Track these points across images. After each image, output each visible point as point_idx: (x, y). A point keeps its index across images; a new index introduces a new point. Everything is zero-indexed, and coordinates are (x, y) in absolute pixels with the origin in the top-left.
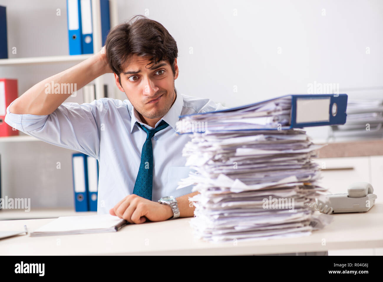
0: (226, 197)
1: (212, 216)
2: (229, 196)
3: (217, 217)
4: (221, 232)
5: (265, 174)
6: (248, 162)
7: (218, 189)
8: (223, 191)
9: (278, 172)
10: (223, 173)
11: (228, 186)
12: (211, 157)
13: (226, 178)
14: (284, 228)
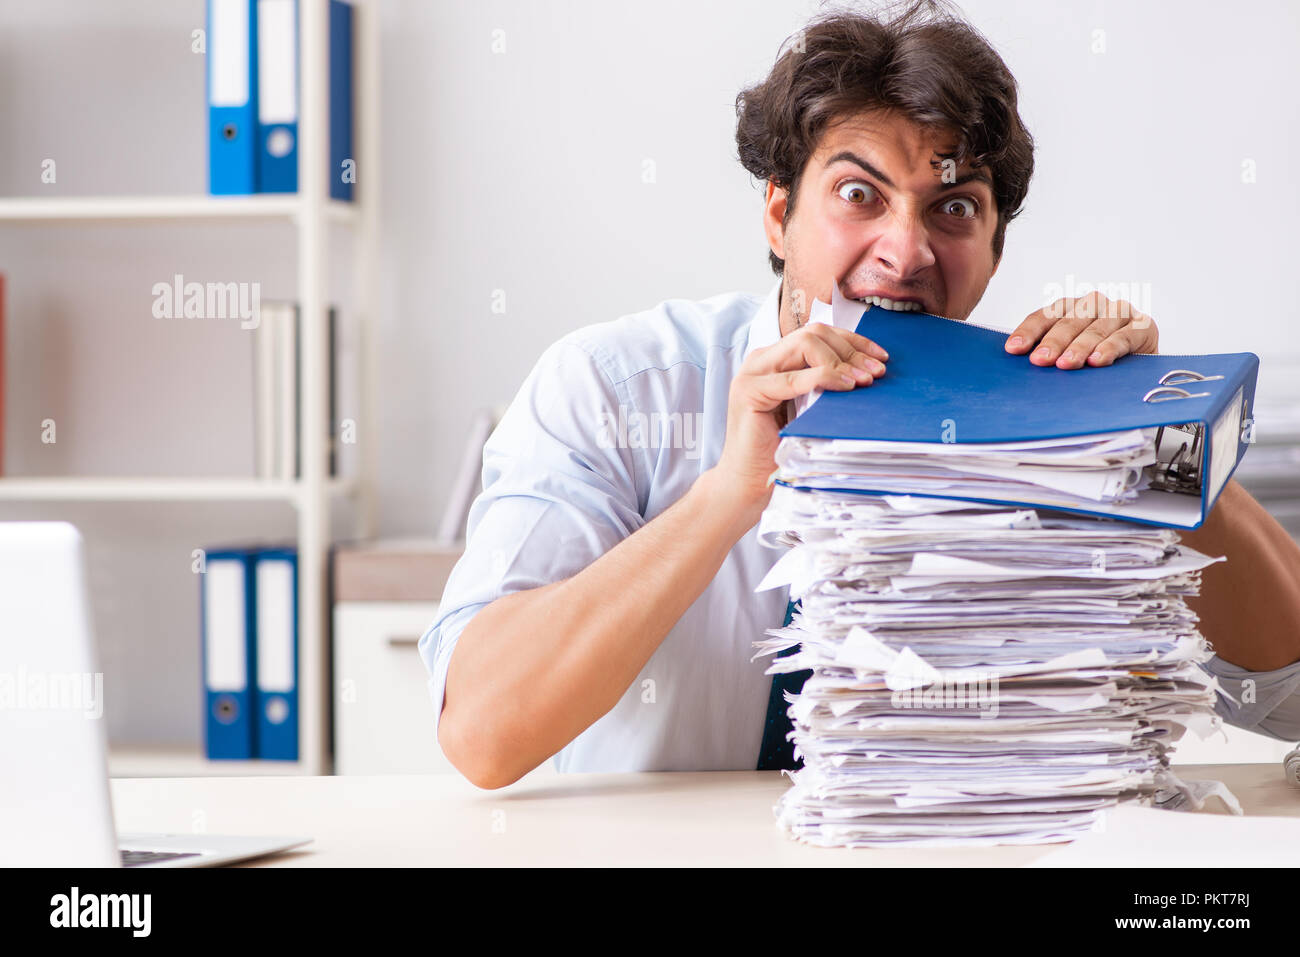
0: (873, 699)
3: (840, 760)
4: (849, 812)
5: (1009, 634)
7: (847, 672)
8: (861, 680)
9: (1049, 631)
10: (865, 626)
11: (878, 667)
12: (832, 568)
14: (1059, 813)
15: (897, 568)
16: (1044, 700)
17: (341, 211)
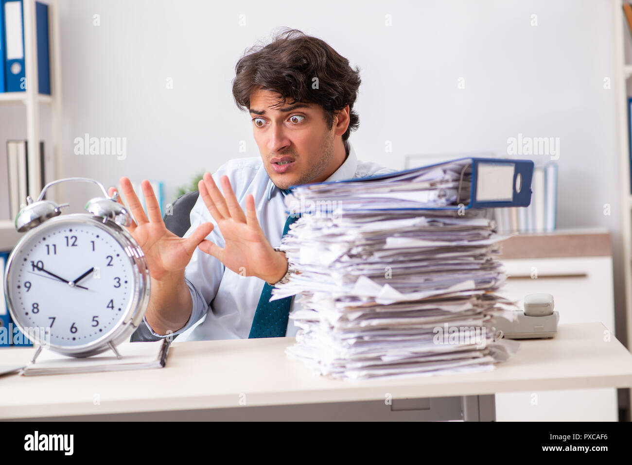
0: (367, 311)
1: (344, 340)
2: (373, 310)
3: (352, 341)
4: (360, 364)
5: (426, 277)
6: (401, 259)
7: (354, 298)
8: (364, 301)
9: (444, 274)
10: (364, 275)
11: (372, 295)
12: (345, 250)
13: (369, 282)
14: (453, 360)
15: (377, 247)
16: (445, 307)
17: (45, 98)
